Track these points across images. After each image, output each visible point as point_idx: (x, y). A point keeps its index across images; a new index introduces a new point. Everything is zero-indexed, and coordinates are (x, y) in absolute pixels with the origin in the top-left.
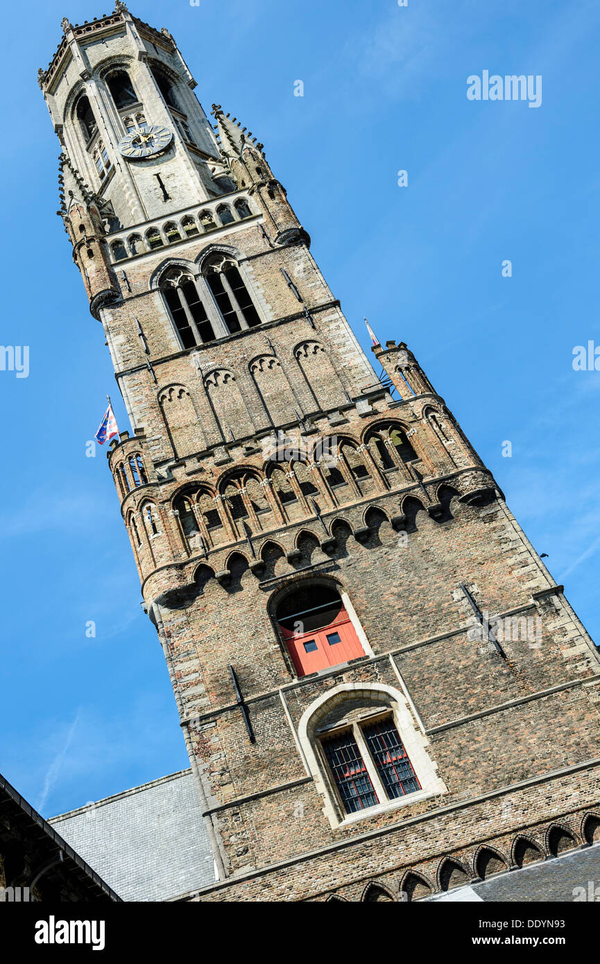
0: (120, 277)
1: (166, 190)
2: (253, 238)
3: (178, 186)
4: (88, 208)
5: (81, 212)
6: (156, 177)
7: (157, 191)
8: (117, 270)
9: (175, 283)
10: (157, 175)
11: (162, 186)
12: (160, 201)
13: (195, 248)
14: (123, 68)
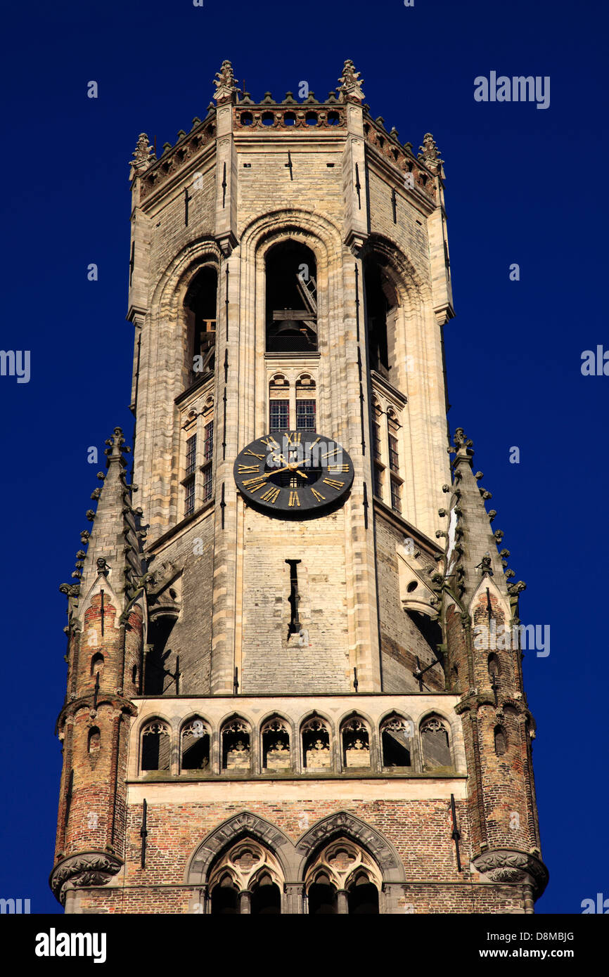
0: (133, 819)
1: (299, 610)
2: (432, 831)
3: (326, 614)
4: (125, 617)
5: (108, 619)
6: (288, 567)
7: (279, 606)
8: (134, 796)
9: (243, 876)
10: (293, 564)
11: (294, 599)
12: (280, 635)
13: (308, 806)
14: (310, 241)
